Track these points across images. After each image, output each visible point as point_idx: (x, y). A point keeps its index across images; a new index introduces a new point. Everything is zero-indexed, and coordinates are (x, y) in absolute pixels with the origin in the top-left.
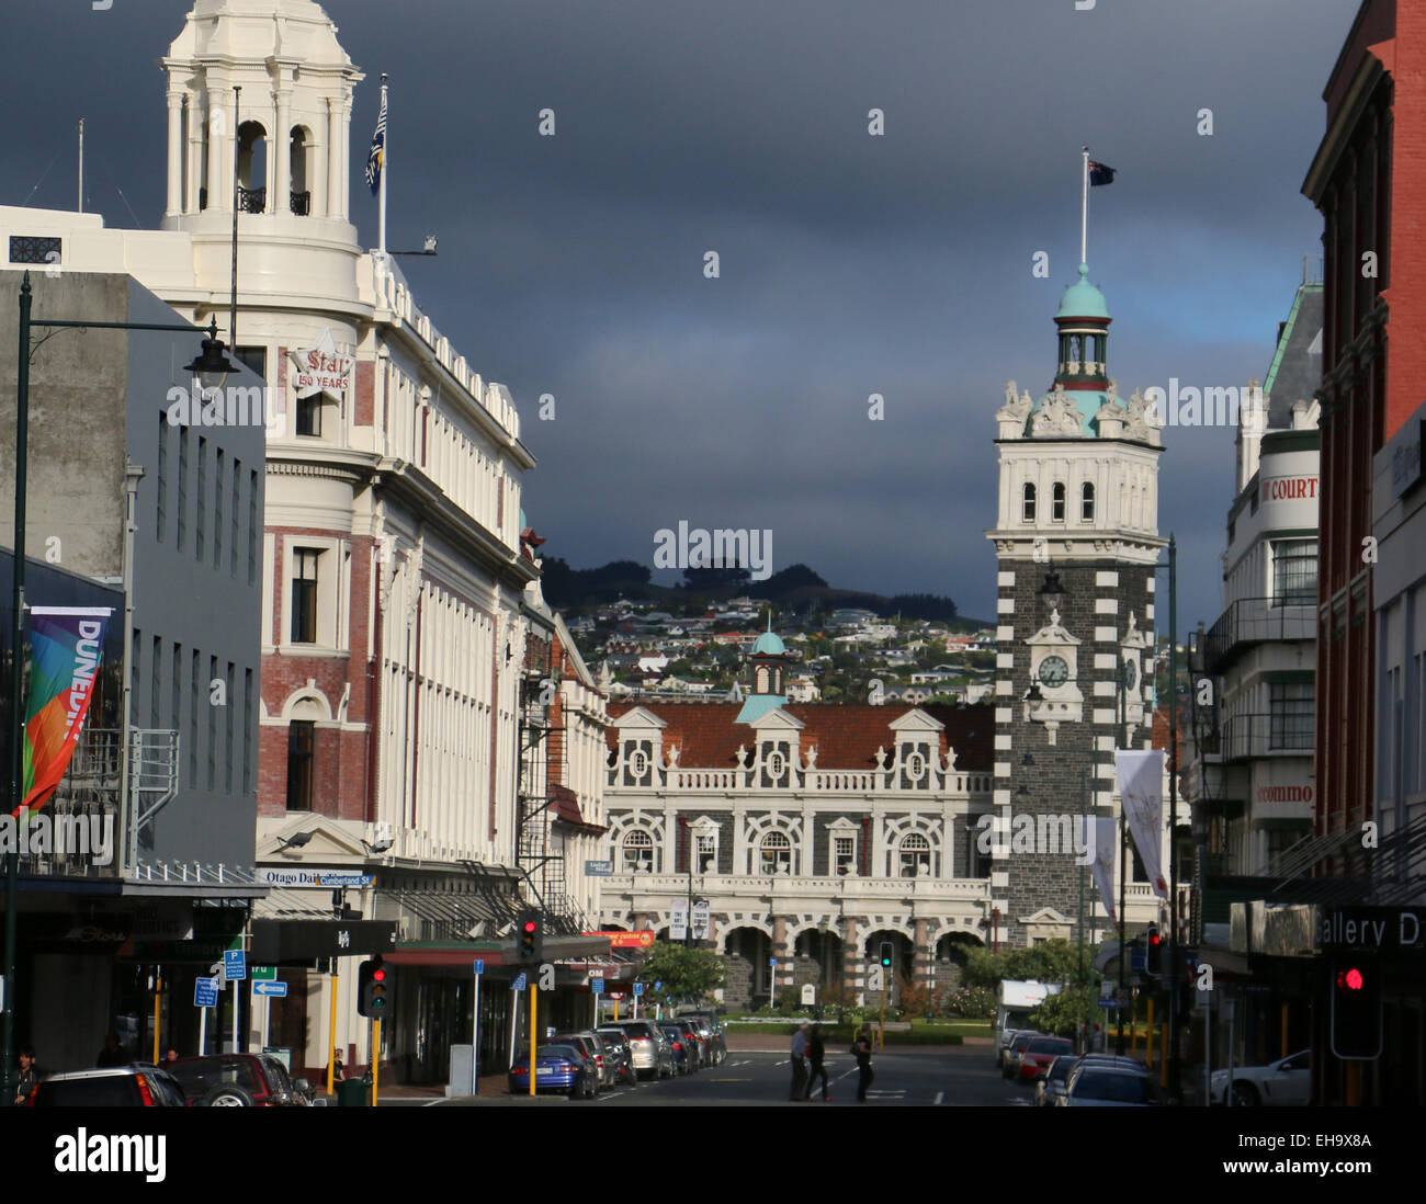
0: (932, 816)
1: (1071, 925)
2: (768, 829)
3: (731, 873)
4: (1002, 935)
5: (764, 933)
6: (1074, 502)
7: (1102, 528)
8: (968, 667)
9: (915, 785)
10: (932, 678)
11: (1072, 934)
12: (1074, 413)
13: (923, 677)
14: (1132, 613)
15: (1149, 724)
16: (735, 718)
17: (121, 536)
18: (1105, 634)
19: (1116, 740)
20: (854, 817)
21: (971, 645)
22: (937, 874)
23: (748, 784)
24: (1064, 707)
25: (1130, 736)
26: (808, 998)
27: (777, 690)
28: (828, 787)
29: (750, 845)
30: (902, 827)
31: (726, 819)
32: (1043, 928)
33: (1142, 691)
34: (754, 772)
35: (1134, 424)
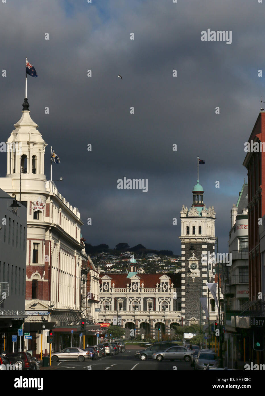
0: (168, 298)
1: (199, 321)
2: (134, 301)
3: (126, 310)
4: (184, 323)
5: (133, 323)
6: (197, 230)
7: (203, 236)
8: (176, 265)
9: (165, 291)
11: (199, 323)
12: (197, 211)
13: (167, 268)
15: (214, 277)
16: (126, 277)
19: (207, 281)
20: (152, 298)
21: (176, 261)
22: (170, 310)
23: (129, 291)
24: (196, 274)
25: (210, 280)
26: (143, 337)
27: (135, 271)
28: (146, 291)
29: (130, 304)
30: (162, 300)
31: (125, 299)
32: (192, 321)
33: (213, 270)
34: (131, 289)
35: (209, 214)
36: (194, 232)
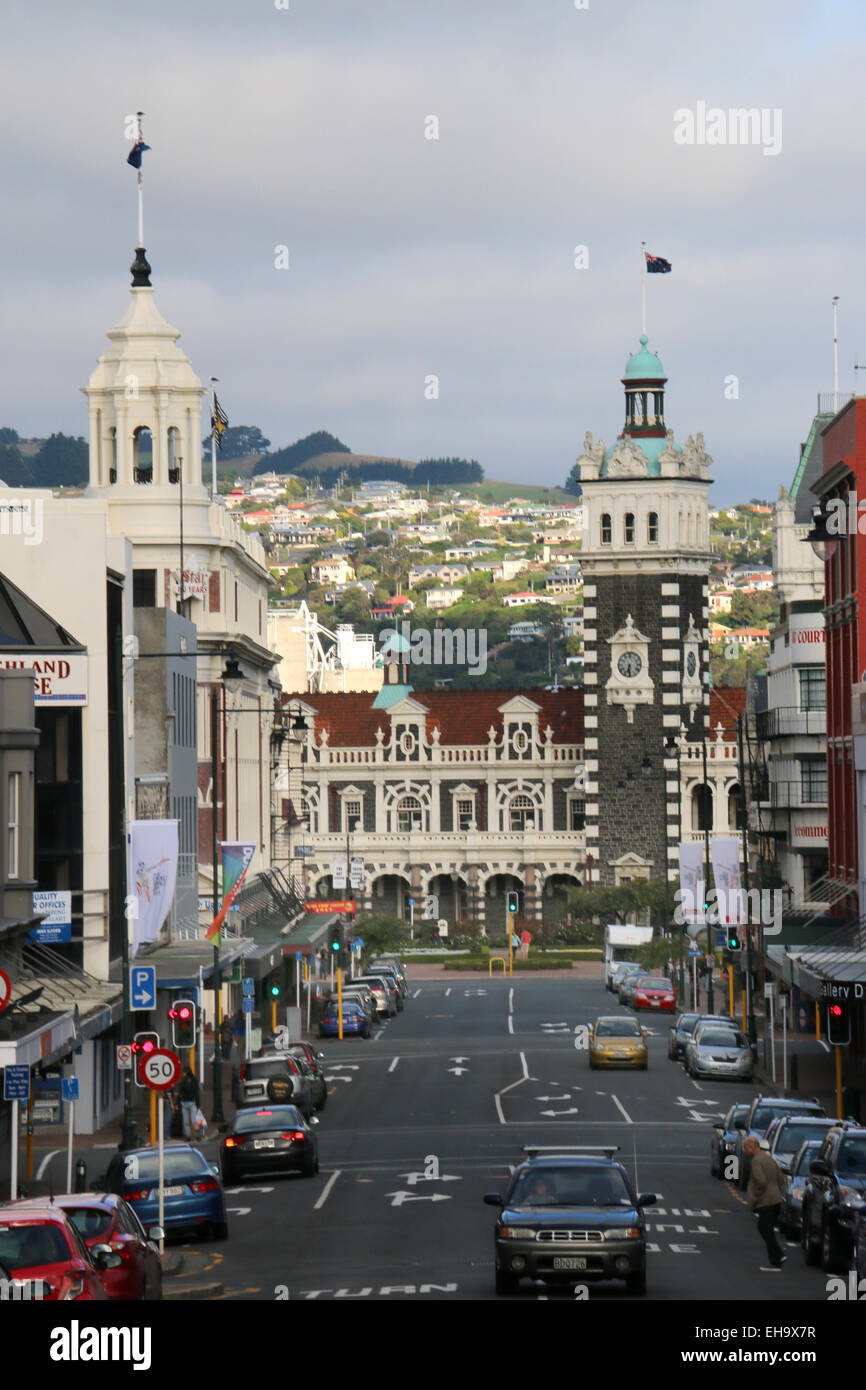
0: (535, 781)
1: (651, 867)
2: (403, 795)
3: (374, 831)
4: (596, 875)
5: (403, 879)
6: (641, 527)
7: (665, 549)
8: (503, 541)
9: (520, 757)
10: (466, 554)
11: (651, 873)
12: (640, 457)
13: (458, 553)
14: (691, 615)
15: (707, 702)
16: (372, 704)
17: (166, 750)
18: (670, 633)
19: (682, 717)
20: (472, 783)
22: (541, 828)
23: (386, 759)
24: (639, 692)
25: (692, 714)
26: (444, 932)
27: (405, 681)
28: (450, 759)
29: (389, 808)
30: (511, 790)
31: (368, 787)
32: (628, 869)
33: (701, 677)
34: (390, 750)
35: (688, 464)
36: (629, 536)
